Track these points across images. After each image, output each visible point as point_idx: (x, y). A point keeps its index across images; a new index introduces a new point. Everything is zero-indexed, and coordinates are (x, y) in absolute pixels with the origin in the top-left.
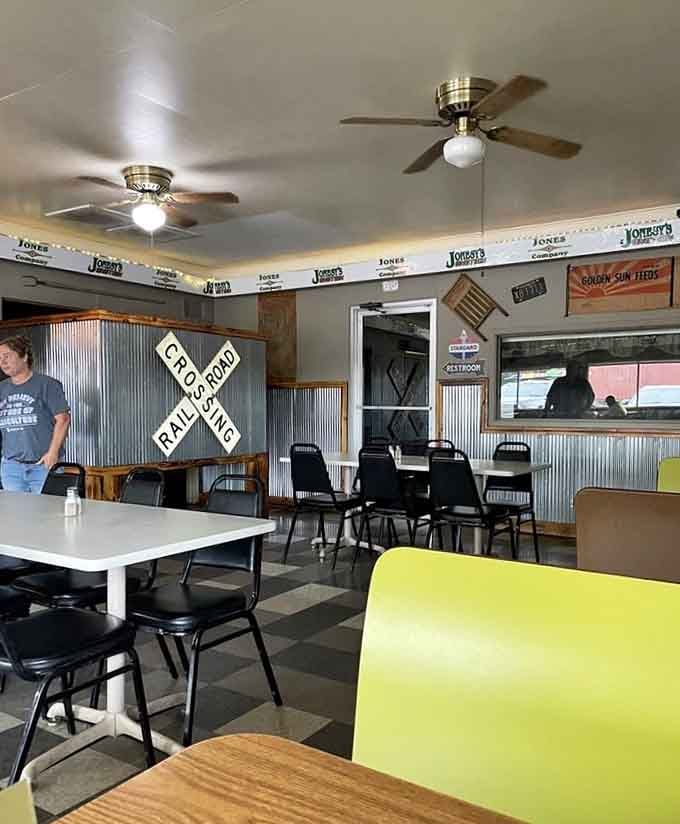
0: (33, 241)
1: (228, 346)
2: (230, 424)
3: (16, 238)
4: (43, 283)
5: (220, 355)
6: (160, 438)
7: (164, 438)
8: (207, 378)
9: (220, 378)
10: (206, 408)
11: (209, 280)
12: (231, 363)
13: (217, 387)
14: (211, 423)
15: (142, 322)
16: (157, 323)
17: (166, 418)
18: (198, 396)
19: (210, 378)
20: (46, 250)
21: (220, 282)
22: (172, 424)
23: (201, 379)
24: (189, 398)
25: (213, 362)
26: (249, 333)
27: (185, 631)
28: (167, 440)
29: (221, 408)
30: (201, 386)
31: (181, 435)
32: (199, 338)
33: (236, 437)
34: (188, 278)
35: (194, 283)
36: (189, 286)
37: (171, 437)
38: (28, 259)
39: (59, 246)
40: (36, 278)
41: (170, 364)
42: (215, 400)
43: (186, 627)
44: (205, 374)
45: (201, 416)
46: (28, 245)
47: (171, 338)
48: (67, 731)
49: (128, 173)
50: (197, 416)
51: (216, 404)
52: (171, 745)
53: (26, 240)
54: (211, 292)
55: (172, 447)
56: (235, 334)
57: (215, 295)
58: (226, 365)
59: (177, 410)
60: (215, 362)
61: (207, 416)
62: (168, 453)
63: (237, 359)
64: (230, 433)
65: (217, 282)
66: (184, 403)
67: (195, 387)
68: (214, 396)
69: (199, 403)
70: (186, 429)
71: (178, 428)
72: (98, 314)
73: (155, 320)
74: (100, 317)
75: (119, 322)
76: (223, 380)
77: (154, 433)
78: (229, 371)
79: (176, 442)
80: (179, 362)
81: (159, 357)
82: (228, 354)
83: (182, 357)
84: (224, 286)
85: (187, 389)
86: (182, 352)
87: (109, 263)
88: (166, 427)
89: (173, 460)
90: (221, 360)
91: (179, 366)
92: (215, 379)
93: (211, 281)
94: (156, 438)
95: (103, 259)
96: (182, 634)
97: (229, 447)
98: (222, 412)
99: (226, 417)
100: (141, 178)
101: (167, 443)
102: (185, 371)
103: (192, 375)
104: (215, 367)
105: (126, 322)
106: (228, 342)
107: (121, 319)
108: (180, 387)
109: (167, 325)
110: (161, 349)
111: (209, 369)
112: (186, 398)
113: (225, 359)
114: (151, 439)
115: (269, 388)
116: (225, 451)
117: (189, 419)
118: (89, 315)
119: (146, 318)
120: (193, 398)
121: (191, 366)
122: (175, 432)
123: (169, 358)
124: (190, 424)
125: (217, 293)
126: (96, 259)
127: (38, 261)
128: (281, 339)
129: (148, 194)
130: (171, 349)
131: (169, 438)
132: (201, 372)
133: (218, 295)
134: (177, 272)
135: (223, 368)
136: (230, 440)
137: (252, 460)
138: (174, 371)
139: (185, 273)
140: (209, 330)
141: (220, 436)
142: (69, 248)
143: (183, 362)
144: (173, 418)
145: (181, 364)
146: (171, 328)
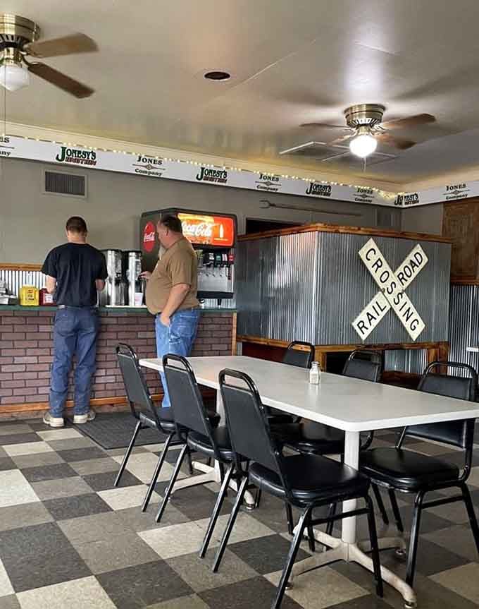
0: (269, 174)
1: (418, 249)
2: (416, 316)
3: (258, 172)
4: (273, 205)
5: (411, 257)
6: (358, 325)
7: (361, 325)
8: (398, 276)
9: (409, 277)
10: (397, 301)
11: (399, 194)
12: (420, 264)
13: (406, 284)
14: (400, 314)
15: (350, 232)
16: (360, 232)
17: (363, 309)
18: (390, 291)
19: (401, 276)
20: (277, 179)
21: (409, 194)
22: (368, 314)
23: (393, 277)
24: (383, 293)
25: (404, 262)
26: (435, 237)
27: (409, 489)
28: (363, 326)
29: (409, 302)
30: (393, 283)
31: (375, 323)
32: (393, 243)
33: (421, 327)
34: (382, 194)
35: (386, 197)
36: (382, 200)
37: (367, 324)
38: (265, 188)
39: (287, 176)
40: (269, 202)
41: (369, 265)
42: (404, 295)
43: (410, 486)
44: (397, 273)
45: (391, 308)
46: (266, 178)
47: (371, 244)
48: (308, 547)
49: (349, 113)
50: (388, 308)
51: (405, 298)
52: (396, 580)
53: (265, 174)
54: (401, 204)
55: (367, 333)
56: (423, 239)
57: (404, 206)
58: (416, 265)
59: (373, 303)
60: (406, 262)
61: (396, 308)
62: (364, 337)
63: (425, 260)
64: (415, 323)
65: (406, 195)
66: (379, 297)
67: (388, 284)
68: (403, 291)
69: (391, 297)
70: (379, 319)
71: (373, 317)
72: (317, 227)
73: (359, 229)
74: (318, 229)
75: (332, 232)
76: (412, 278)
77: (353, 321)
78: (417, 270)
79: (371, 328)
80: (376, 263)
81: (361, 260)
82: (417, 256)
83: (379, 260)
84: (413, 198)
85: (381, 285)
86: (379, 255)
87: (321, 186)
88: (363, 316)
89: (368, 343)
90: (411, 261)
91: (376, 266)
92: (405, 276)
93: (401, 194)
94: (355, 324)
95: (317, 184)
96: (406, 491)
97: (414, 335)
98: (410, 305)
99: (413, 310)
100: (359, 115)
101: (363, 329)
102: (381, 271)
103: (386, 273)
104: (406, 267)
105: (337, 232)
106: (418, 245)
107: (334, 230)
108: (376, 284)
109: (368, 233)
110: (362, 253)
111: (401, 269)
112: (380, 293)
113: (415, 260)
114: (351, 325)
115: (452, 284)
116: (411, 339)
117: (382, 310)
118: (309, 228)
119: (353, 228)
120: (386, 293)
121: (386, 267)
122: (370, 320)
123: (369, 260)
124: (382, 314)
125: (406, 203)
126: (312, 184)
127: (271, 189)
128: (463, 242)
129: (363, 127)
130: (370, 253)
131: (366, 325)
132: (394, 271)
133: (407, 206)
134: (374, 189)
135: (413, 267)
136: (416, 329)
137: (434, 347)
138: (372, 271)
139: (380, 189)
140: (402, 236)
141: (407, 325)
142: (293, 177)
143: (379, 263)
144: (369, 309)
145: (378, 265)
146: (372, 235)
